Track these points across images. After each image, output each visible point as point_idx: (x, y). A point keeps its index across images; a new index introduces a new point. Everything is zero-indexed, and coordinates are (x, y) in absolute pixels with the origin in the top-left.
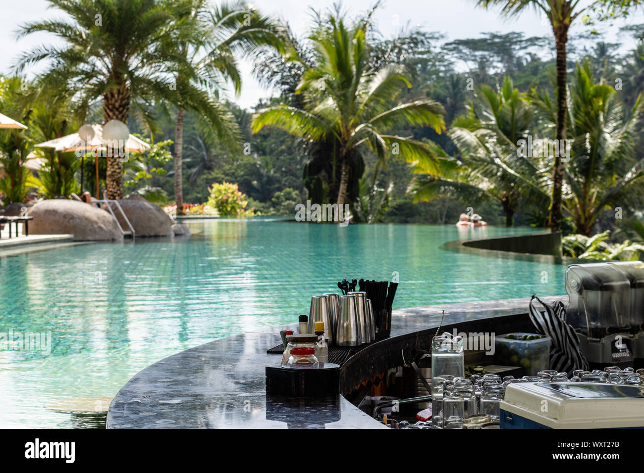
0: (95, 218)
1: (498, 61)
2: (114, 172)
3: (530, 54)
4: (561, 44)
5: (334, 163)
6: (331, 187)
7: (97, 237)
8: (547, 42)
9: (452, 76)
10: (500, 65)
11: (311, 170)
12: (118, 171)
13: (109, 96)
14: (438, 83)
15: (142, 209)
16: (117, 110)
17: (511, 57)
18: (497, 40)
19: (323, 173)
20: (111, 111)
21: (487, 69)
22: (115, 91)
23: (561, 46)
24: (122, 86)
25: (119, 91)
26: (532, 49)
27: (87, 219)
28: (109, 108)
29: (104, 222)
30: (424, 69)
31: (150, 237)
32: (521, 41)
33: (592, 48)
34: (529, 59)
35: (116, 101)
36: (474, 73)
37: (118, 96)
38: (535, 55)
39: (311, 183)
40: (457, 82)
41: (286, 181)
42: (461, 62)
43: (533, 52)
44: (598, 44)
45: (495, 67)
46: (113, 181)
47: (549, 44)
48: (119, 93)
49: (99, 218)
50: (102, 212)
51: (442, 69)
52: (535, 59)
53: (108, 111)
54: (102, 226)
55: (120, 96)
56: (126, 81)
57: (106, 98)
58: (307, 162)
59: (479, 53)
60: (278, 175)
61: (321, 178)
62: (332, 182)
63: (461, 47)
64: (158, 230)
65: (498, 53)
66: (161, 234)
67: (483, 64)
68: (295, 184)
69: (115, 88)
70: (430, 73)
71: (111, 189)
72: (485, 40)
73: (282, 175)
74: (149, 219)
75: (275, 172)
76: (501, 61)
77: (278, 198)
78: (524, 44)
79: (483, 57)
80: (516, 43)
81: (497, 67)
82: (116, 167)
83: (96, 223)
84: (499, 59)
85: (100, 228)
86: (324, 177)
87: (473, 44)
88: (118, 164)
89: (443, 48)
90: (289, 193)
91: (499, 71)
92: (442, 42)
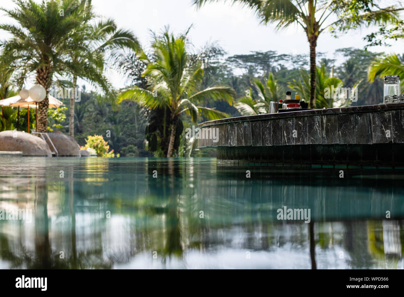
0: (35, 142)
1: (261, 69)
2: (42, 118)
3: (280, 65)
4: (313, 47)
5: (164, 125)
6: (162, 140)
7: (37, 154)
8: (291, 58)
9: (233, 77)
10: (262, 72)
11: (151, 129)
12: (45, 117)
13: (40, 71)
14: (224, 81)
15: (62, 139)
16: (45, 79)
17: (269, 66)
18: (260, 56)
19: (158, 131)
20: (41, 80)
21: (254, 74)
22: (44, 68)
23: (313, 49)
24: (49, 65)
25: (46, 68)
26: (281, 62)
27: (31, 142)
28: (40, 78)
29: (40, 145)
30: (214, 73)
31: (67, 156)
32: (275, 57)
33: (319, 62)
34: (280, 68)
35: (45, 74)
36: (246, 76)
37: (46, 71)
38: (283, 65)
39: (150, 137)
40: (235, 82)
41: (129, 140)
42: (238, 69)
43: (282, 64)
44: (323, 59)
45: (258, 73)
46: (42, 123)
47: (292, 59)
48: (46, 69)
49: (38, 142)
50: (39, 139)
51: (226, 73)
52: (283, 68)
53: (39, 80)
54: (40, 147)
55: (47, 71)
56: (50, 62)
57: (38, 72)
58: (148, 124)
59: (249, 64)
60: (124, 136)
61: (157, 134)
62: (163, 137)
63: (237, 60)
64: (72, 152)
65: (261, 63)
66: (74, 155)
67: (251, 71)
68: (134, 143)
69: (44, 66)
70: (218, 75)
71: (40, 129)
72: (253, 56)
73: (126, 137)
74: (67, 145)
75: (123, 135)
76: (262, 69)
77: (124, 151)
78: (277, 58)
79: (251, 66)
80: (272, 58)
81: (260, 72)
82: (44, 115)
83: (36, 145)
84: (262, 68)
85: (39, 148)
86: (158, 133)
87: (246, 58)
88: (45, 113)
89: (227, 60)
90: (131, 148)
91: (261, 75)
92: (226, 57)
